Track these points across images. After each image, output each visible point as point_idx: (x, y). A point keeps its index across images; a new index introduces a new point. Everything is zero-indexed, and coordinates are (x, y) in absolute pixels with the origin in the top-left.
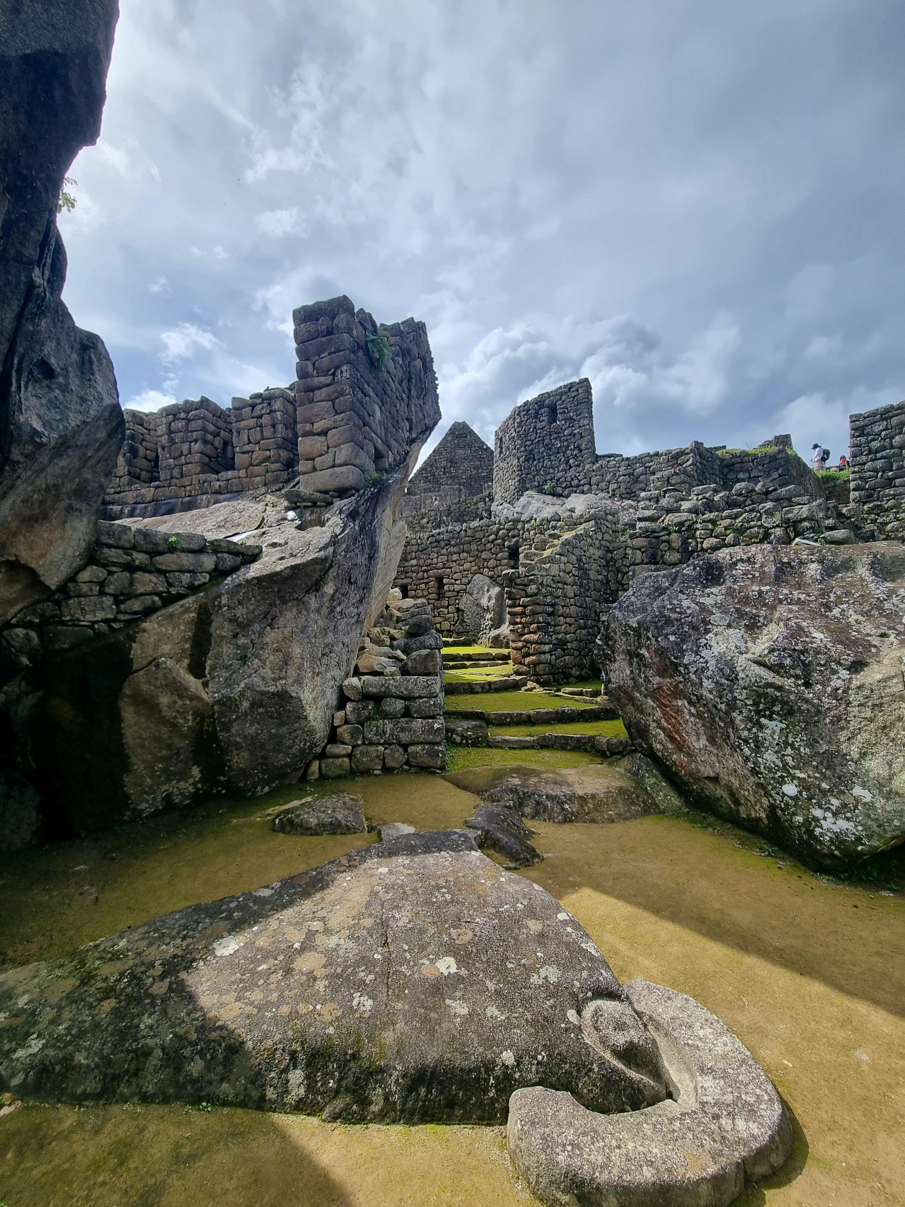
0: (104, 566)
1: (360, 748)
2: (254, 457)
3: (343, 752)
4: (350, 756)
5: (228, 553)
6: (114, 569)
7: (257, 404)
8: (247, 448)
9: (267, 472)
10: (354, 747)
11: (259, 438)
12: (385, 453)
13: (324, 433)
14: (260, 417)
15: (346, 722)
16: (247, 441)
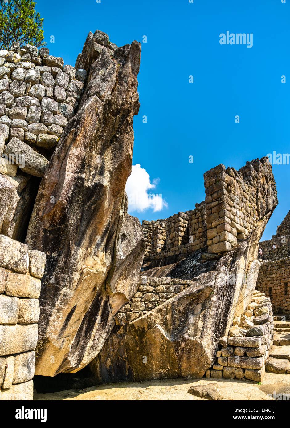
0: (141, 292)
1: (226, 368)
2: (196, 236)
3: (220, 369)
4: (222, 371)
5: (179, 284)
6: (144, 293)
7: (197, 212)
8: (194, 232)
9: (201, 242)
10: (224, 367)
11: (198, 227)
12: (243, 231)
13: (216, 227)
14: (198, 218)
15: (221, 356)
16: (194, 229)
